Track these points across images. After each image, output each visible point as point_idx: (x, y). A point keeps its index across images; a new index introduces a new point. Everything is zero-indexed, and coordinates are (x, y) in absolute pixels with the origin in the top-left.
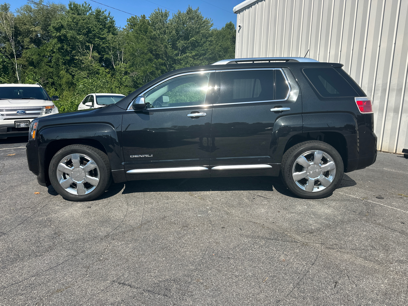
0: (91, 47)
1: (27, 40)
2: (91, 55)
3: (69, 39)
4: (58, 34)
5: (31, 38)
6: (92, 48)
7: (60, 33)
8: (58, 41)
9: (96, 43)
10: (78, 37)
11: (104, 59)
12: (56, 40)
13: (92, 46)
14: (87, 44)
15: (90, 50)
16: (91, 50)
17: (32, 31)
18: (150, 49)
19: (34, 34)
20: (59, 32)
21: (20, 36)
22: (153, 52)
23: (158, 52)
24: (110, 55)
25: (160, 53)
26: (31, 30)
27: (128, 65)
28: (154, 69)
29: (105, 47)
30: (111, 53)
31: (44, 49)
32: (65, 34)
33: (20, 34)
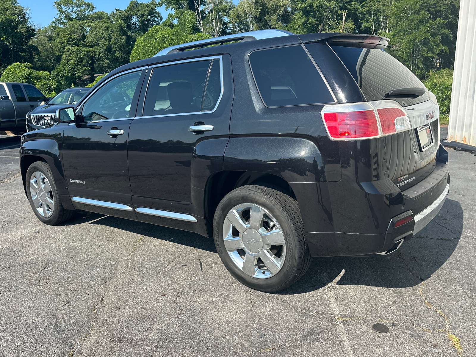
0: (344, 15)
1: (275, 18)
2: (343, 27)
3: (315, 10)
4: (303, 5)
5: (279, 15)
6: (346, 17)
7: (306, 3)
8: (304, 13)
9: (353, 8)
10: (328, 4)
11: (362, 29)
12: (301, 13)
13: (346, 14)
14: (339, 12)
15: (342, 19)
16: (344, 19)
17: (280, 6)
18: (425, 4)
19: (282, 9)
20: (304, 3)
21: (268, 14)
22: (430, 9)
23: (437, 8)
24: (370, 22)
25: (442, 9)
26: (279, 4)
27: (392, 34)
28: (428, 35)
29: (365, 11)
30: (372, 20)
31: (291, 27)
32: (310, 3)
33: (268, 12)
